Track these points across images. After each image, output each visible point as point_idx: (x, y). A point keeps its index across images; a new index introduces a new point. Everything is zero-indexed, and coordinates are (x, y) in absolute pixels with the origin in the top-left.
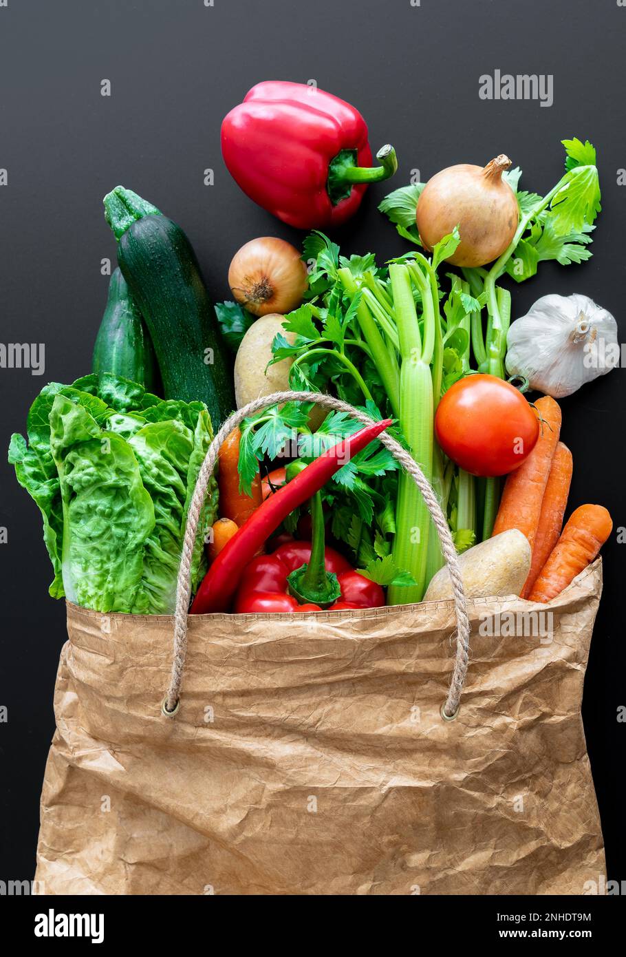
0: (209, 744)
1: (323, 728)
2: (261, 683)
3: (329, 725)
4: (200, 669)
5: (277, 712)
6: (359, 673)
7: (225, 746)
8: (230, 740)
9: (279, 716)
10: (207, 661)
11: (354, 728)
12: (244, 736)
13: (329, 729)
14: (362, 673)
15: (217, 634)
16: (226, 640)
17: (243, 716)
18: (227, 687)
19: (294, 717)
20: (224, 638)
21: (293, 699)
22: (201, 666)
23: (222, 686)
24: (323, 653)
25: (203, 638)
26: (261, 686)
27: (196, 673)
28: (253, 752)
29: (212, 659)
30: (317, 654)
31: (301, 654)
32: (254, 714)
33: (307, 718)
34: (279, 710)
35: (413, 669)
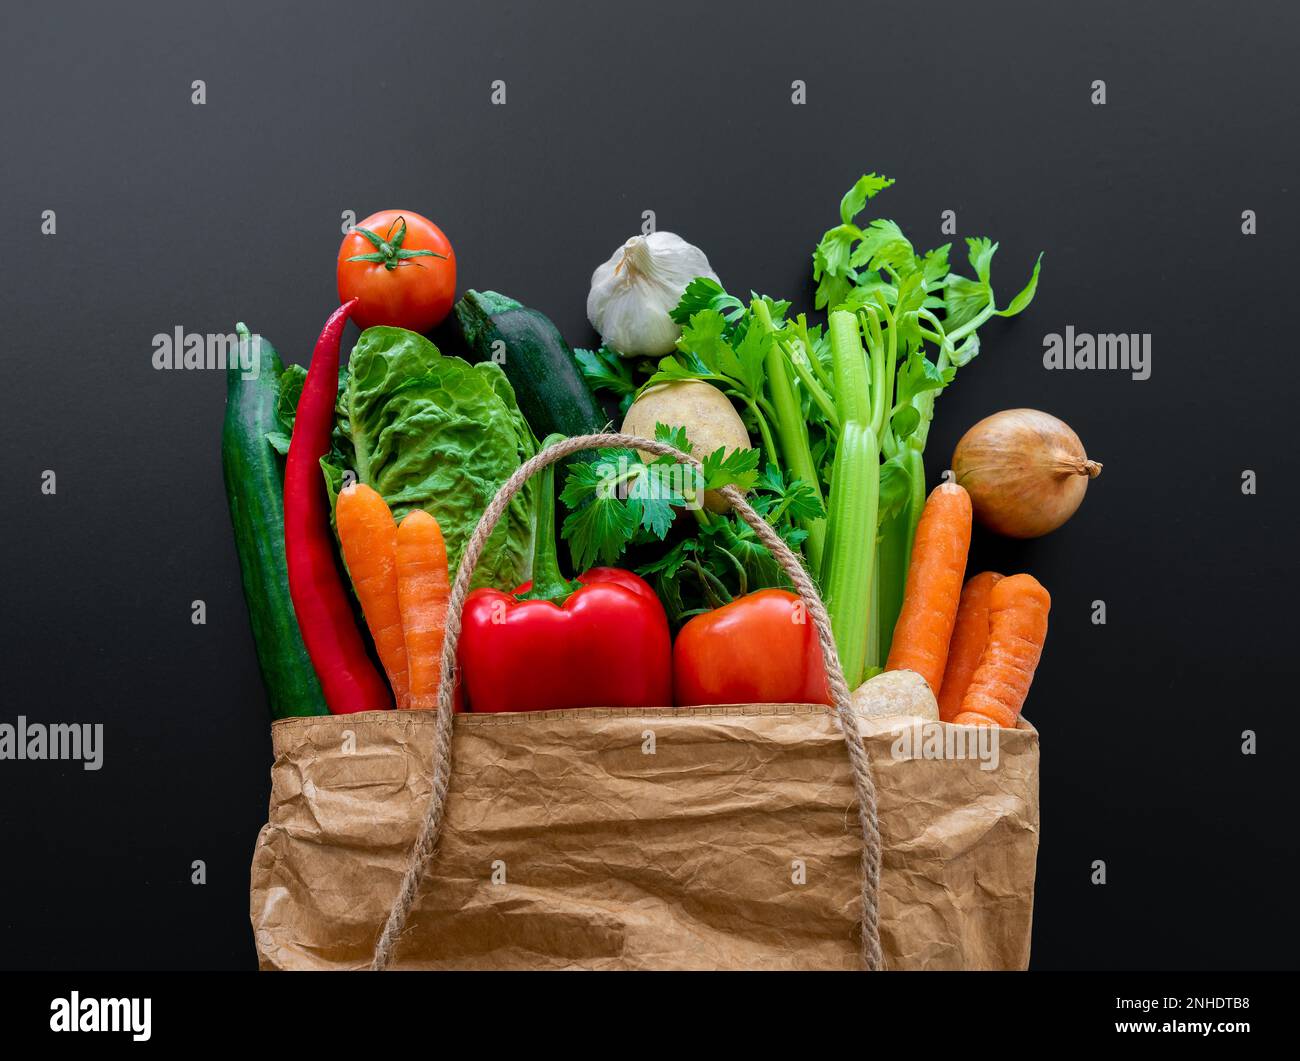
0: (525, 910)
1: (695, 888)
2: (611, 812)
3: (704, 884)
4: (523, 794)
5: (632, 859)
6: (752, 801)
7: (551, 911)
8: (558, 902)
9: (633, 866)
10: (535, 783)
11: (738, 892)
12: (579, 898)
13: (704, 890)
14: (755, 800)
15: (550, 741)
16: (564, 748)
17: (582, 863)
18: (562, 820)
19: (655, 868)
20: (560, 745)
21: (655, 842)
22: (524, 789)
23: (556, 818)
24: (702, 763)
25: (530, 749)
26: (612, 818)
27: (518, 800)
28: (592, 918)
29: (542, 778)
30: (693, 763)
31: (671, 765)
32: (597, 860)
33: (673, 871)
34: (634, 856)
35: (829, 799)
